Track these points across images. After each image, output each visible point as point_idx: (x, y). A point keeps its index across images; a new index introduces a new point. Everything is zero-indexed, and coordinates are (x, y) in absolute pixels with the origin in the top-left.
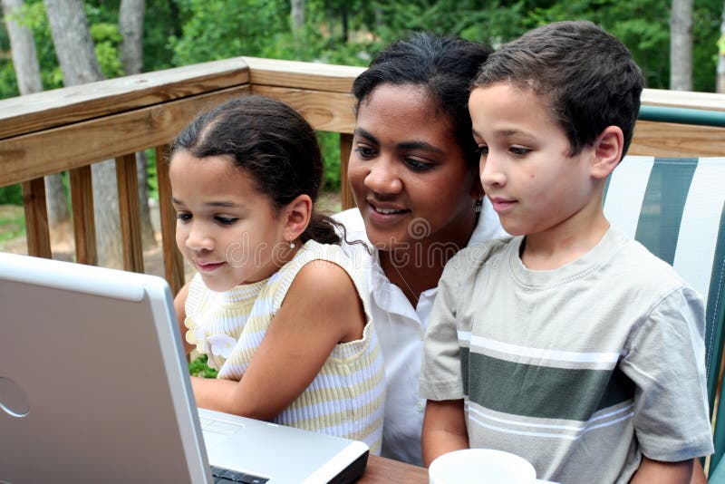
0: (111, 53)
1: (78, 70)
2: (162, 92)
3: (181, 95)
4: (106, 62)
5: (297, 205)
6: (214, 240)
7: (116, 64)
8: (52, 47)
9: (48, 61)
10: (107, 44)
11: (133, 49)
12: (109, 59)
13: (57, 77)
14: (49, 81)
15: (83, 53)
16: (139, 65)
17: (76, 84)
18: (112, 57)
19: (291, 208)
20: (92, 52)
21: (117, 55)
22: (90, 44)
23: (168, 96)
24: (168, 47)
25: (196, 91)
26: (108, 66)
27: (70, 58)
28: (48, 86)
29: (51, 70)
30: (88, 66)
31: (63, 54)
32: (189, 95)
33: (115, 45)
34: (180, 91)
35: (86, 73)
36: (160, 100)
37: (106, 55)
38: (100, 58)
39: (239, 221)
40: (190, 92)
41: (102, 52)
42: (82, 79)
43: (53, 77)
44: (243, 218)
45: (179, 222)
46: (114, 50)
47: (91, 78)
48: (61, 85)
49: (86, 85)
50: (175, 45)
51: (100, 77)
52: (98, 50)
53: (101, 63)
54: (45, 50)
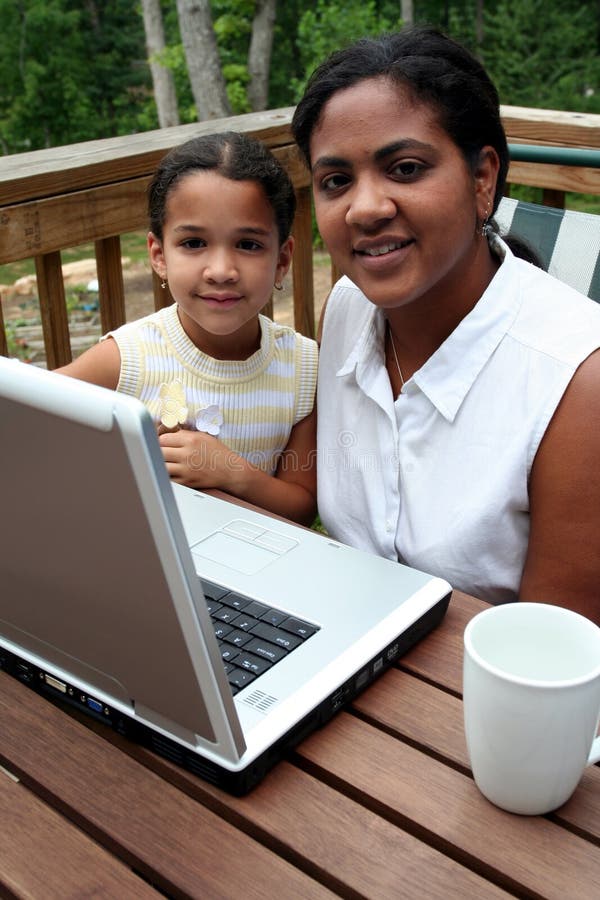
0: (240, 92)
1: (211, 107)
4: (236, 100)
6: (238, 270)
7: (244, 102)
8: (189, 87)
9: (185, 99)
10: (237, 83)
11: (260, 88)
12: (238, 98)
13: (193, 113)
14: (186, 117)
15: (216, 91)
16: (265, 104)
17: (209, 119)
18: (241, 96)
20: (224, 91)
21: (245, 94)
22: (221, 84)
24: (291, 87)
26: (238, 104)
27: (204, 96)
28: (184, 121)
29: (187, 107)
30: (220, 104)
31: (198, 92)
33: (244, 84)
35: (218, 110)
37: (236, 94)
38: (230, 97)
41: (233, 91)
42: (213, 115)
43: (189, 114)
46: (242, 90)
47: (222, 114)
48: (196, 120)
49: (218, 120)
50: (297, 86)
51: (230, 113)
52: (229, 88)
53: (231, 101)
54: (183, 89)
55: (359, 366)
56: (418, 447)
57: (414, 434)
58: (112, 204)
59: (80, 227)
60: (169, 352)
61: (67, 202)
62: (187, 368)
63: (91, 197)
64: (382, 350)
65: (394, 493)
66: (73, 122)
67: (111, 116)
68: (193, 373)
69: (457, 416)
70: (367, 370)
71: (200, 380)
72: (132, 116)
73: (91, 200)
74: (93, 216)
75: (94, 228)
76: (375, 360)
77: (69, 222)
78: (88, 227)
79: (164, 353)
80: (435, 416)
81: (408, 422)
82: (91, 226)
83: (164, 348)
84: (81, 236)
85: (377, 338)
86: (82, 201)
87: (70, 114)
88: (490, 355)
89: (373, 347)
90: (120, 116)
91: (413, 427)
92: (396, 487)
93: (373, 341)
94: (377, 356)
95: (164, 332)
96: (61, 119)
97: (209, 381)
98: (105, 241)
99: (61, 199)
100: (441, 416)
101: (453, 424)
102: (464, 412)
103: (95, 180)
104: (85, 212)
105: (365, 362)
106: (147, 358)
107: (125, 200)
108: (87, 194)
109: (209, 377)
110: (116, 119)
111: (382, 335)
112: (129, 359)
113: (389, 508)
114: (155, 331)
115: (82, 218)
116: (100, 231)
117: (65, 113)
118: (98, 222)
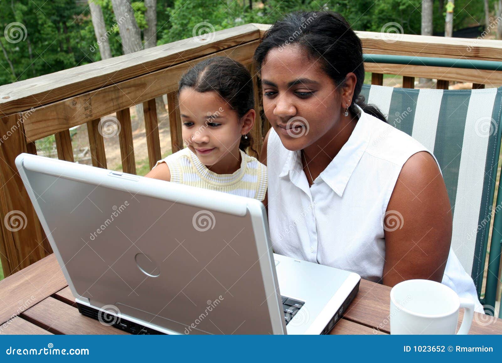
2: (216, 46)
3: (226, 47)
4: (139, 22)
5: (248, 116)
6: (208, 136)
7: (144, 22)
10: (139, 12)
11: (152, 14)
12: (141, 20)
15: (129, 17)
19: (245, 117)
20: (133, 16)
21: (144, 18)
22: (131, 13)
23: (219, 48)
25: (233, 44)
29: (112, 26)
30: (131, 24)
31: (118, 18)
32: (229, 47)
33: (143, 12)
34: (225, 45)
35: (131, 27)
36: (215, 50)
37: (139, 18)
38: (136, 20)
39: (222, 125)
40: (230, 45)
44: (224, 124)
45: (184, 128)
46: (142, 15)
47: (133, 30)
54: (108, 16)
55: (291, 172)
56: (324, 210)
57: (322, 204)
58: (127, 91)
59: (111, 104)
60: (194, 171)
61: (105, 92)
62: (203, 179)
63: (116, 88)
64: (301, 163)
65: (314, 233)
66: (44, 36)
67: (65, 32)
68: (206, 181)
69: (343, 194)
70: (295, 174)
71: (209, 185)
72: (77, 32)
73: (116, 90)
74: (118, 98)
75: (118, 104)
76: (298, 169)
77: (106, 102)
78: (115, 104)
79: (192, 172)
80: (332, 194)
81: (318, 197)
82: (117, 103)
83: (191, 169)
84: (112, 109)
85: (298, 157)
86: (112, 91)
87: (42, 32)
88: (358, 162)
89: (296, 162)
90: (71, 32)
91: (321, 199)
92: (315, 230)
93: (296, 159)
94: (299, 166)
95: (191, 160)
96: (37, 35)
97: (214, 185)
98: (122, 111)
99: (102, 90)
100: (335, 194)
101: (342, 198)
102: (347, 191)
103: (118, 79)
104: (114, 97)
105: (293, 170)
106: (184, 174)
107: (133, 88)
108: (114, 87)
109: (214, 183)
110: (69, 34)
111: (300, 155)
112: (175, 176)
113: (311, 241)
114: (187, 160)
115: (112, 100)
116: (121, 105)
117: (39, 32)
118: (120, 101)
